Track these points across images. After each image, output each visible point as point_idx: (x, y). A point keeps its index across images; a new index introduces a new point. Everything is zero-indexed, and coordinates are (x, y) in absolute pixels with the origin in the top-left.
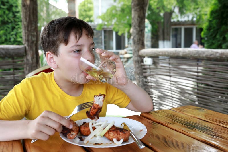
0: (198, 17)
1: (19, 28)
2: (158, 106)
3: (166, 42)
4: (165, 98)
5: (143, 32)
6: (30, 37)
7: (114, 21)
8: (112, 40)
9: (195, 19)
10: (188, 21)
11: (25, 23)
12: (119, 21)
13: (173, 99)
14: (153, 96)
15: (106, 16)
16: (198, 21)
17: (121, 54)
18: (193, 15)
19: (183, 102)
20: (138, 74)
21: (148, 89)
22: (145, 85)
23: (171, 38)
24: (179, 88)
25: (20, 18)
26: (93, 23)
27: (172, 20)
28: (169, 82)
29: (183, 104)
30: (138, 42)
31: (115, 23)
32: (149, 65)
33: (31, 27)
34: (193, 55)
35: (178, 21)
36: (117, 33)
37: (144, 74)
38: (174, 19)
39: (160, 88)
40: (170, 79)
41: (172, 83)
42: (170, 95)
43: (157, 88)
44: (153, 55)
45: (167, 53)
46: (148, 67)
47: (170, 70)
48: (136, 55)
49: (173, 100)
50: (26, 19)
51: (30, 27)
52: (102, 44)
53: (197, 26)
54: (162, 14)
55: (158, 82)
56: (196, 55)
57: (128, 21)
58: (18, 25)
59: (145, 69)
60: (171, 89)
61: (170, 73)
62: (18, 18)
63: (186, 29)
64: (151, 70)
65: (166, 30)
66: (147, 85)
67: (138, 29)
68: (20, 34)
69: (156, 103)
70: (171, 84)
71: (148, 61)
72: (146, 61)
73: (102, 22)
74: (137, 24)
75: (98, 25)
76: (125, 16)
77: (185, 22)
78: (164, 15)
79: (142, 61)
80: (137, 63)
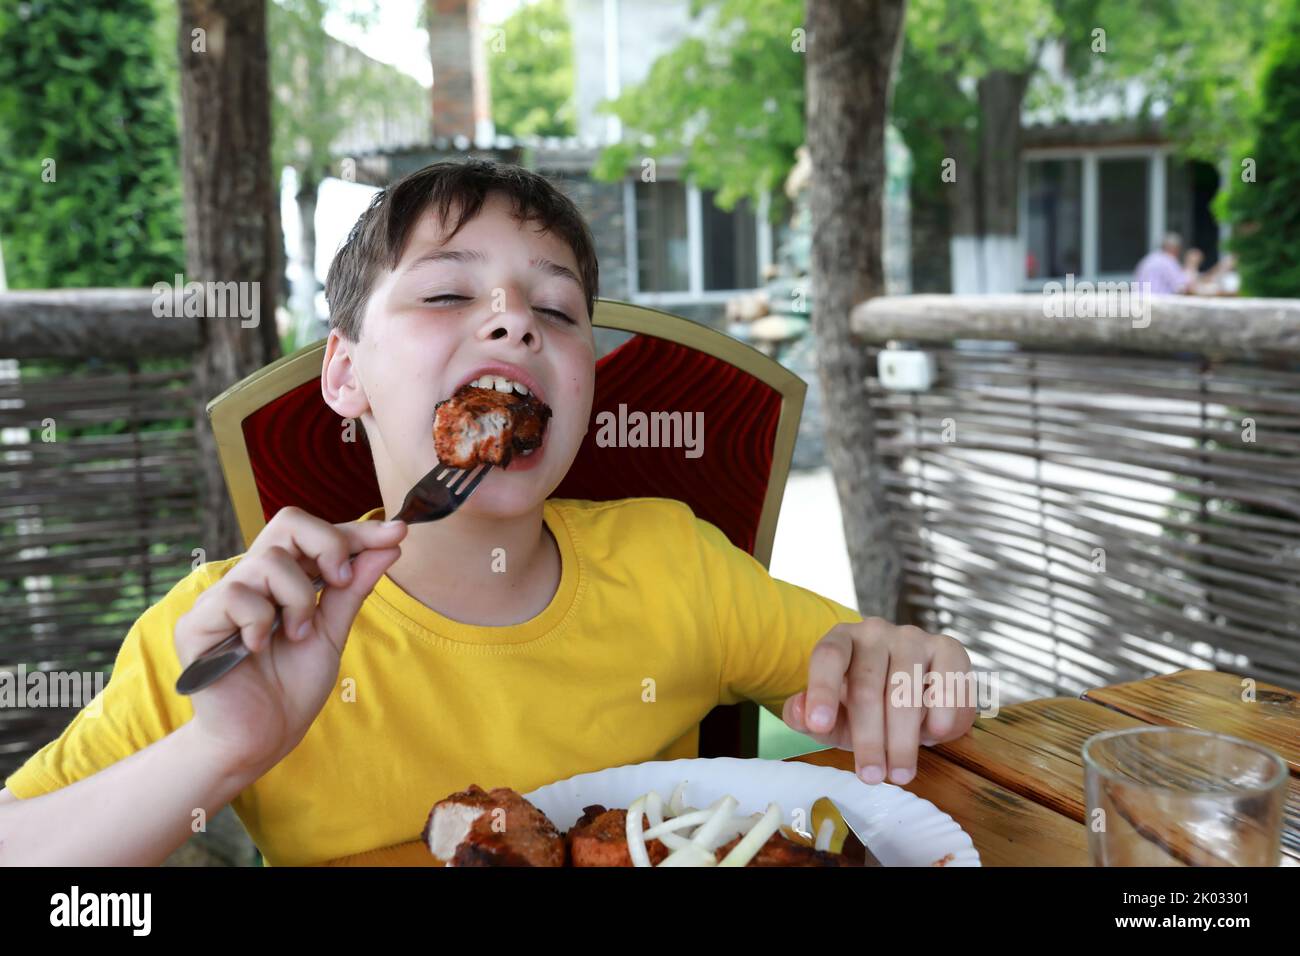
0: (1180, 98)
1: (158, 180)
2: (966, 632)
3: (992, 246)
4: (1005, 582)
5: (871, 198)
6: (229, 243)
7: (692, 129)
8: (684, 234)
9: (1159, 109)
10: (1124, 120)
11: (199, 160)
12: (724, 125)
13: (1058, 588)
14: (938, 570)
15: (647, 103)
16: (1180, 118)
17: (738, 319)
18: (1150, 83)
19: (1114, 611)
20: (848, 444)
21: (907, 528)
22: (885, 507)
23: (1024, 222)
24: (1093, 526)
25: (166, 126)
26: (571, 144)
27: (1028, 119)
28: (1032, 490)
29: (1116, 619)
30: (847, 260)
31: (698, 138)
32: (914, 393)
33: (234, 185)
34: (1174, 334)
35: (1063, 122)
36: (708, 197)
37: (882, 445)
38: (1039, 114)
39: (979, 526)
40: (1038, 470)
41: (1049, 494)
42: (1038, 564)
43: (959, 525)
44: (933, 336)
45: (1016, 324)
46: (906, 400)
47: (1037, 420)
48: (831, 331)
49: (1053, 595)
50: (205, 138)
51: (226, 181)
52: (624, 264)
53: (1173, 149)
54: (968, 84)
55: (965, 489)
56: (1193, 337)
57: (776, 129)
58: (156, 163)
59: (887, 413)
60: (1045, 531)
61: (1036, 437)
62: (154, 126)
63: (1107, 169)
64: (925, 422)
65: (991, 178)
66: (902, 509)
67: (846, 182)
68: (164, 217)
69: (954, 614)
70: (1044, 501)
71: (904, 370)
72: (891, 370)
73: (624, 136)
74: (840, 155)
75: (600, 150)
76: (758, 101)
77: (1104, 124)
78: (982, 86)
79: (872, 369)
80: (842, 380)
